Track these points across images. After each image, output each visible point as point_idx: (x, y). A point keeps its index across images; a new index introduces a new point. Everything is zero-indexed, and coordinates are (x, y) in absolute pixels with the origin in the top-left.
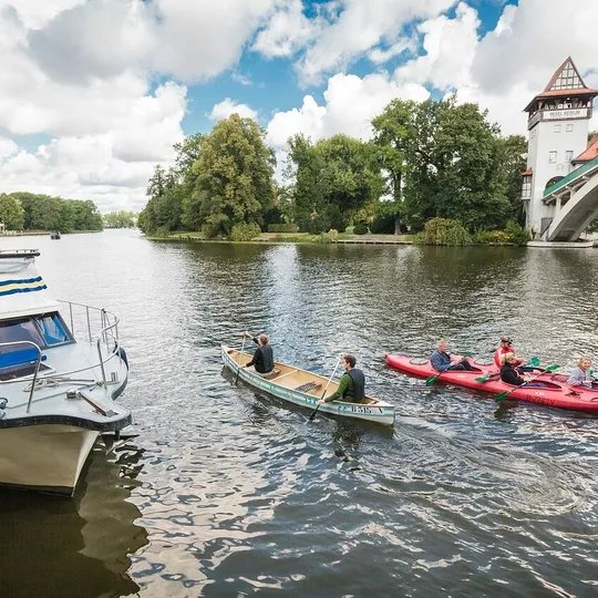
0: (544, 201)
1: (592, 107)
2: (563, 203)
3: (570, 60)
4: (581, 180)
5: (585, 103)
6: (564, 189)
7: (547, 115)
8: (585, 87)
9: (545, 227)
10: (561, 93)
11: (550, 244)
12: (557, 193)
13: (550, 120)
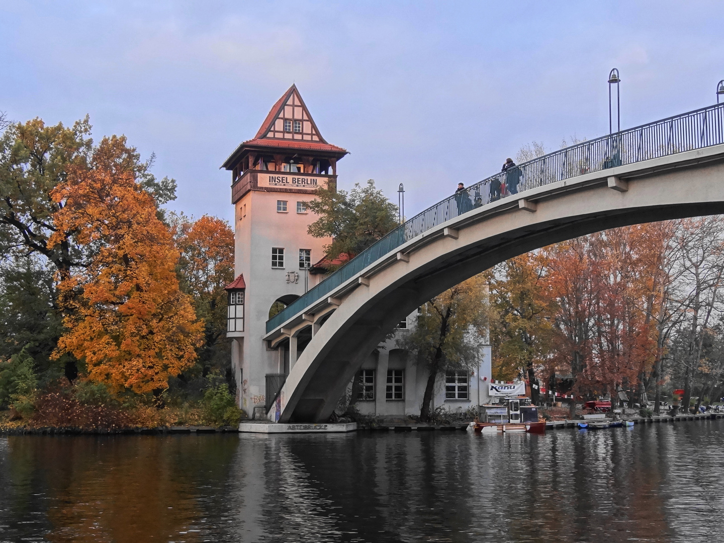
0: (268, 341)
1: (334, 176)
2: (301, 348)
3: (293, 91)
4: (325, 305)
5: (324, 167)
6: (299, 320)
7: (264, 180)
8: (322, 140)
9: (273, 393)
10: (284, 144)
11: (284, 427)
12: (289, 327)
13: (270, 190)
